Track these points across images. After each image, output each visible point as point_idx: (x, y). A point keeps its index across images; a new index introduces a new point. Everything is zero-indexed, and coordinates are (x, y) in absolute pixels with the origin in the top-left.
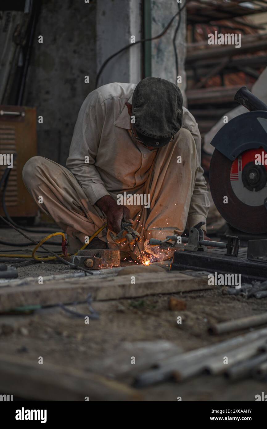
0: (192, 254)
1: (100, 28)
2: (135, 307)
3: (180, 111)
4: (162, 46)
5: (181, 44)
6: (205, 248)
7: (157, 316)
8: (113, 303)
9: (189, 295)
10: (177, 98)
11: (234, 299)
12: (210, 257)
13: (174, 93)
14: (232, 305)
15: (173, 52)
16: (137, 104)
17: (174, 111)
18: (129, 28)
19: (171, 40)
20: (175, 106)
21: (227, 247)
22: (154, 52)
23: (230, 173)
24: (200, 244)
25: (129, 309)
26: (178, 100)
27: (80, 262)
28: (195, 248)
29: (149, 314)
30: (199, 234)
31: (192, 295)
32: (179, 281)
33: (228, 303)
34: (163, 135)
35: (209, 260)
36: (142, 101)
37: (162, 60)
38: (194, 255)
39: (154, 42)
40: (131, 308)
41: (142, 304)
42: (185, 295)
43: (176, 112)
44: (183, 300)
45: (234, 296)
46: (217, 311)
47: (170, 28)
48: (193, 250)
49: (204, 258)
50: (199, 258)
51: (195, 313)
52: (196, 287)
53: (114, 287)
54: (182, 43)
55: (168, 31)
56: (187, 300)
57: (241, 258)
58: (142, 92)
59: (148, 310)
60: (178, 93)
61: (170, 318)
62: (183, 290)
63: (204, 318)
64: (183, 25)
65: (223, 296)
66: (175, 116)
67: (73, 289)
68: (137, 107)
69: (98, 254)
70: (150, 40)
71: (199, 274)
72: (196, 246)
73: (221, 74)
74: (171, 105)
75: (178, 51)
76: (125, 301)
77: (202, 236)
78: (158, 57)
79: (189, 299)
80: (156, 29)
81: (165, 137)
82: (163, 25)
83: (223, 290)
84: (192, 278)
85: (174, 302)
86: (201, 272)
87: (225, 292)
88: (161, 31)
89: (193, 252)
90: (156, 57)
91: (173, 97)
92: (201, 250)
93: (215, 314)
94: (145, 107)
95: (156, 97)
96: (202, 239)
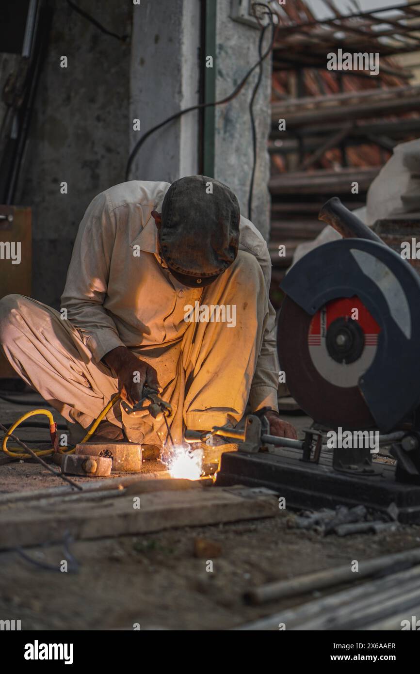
0: (248, 458)
1: (136, 85)
2: (141, 551)
3: (234, 234)
4: (233, 115)
5: (262, 110)
6: (271, 448)
7: (172, 568)
8: (108, 543)
9: (233, 528)
10: (230, 214)
11: (302, 536)
12: (275, 464)
13: (226, 206)
14: (295, 547)
15: (249, 125)
16: (168, 223)
17: (225, 235)
18: (181, 86)
19: (247, 105)
20: (226, 227)
21: (302, 448)
22: (219, 123)
23: (307, 333)
24: (263, 441)
25: (130, 555)
26: (232, 216)
27: (75, 465)
28: (254, 448)
29: (161, 563)
30: (261, 425)
31: (240, 527)
32: (218, 506)
33: (291, 543)
34: (208, 272)
35: (273, 469)
36: (176, 219)
37: (232, 136)
38: (251, 459)
39: (219, 109)
40: (134, 553)
41: (152, 547)
42: (227, 527)
43: (229, 237)
44: (222, 537)
45: (304, 531)
46: (270, 560)
47: (245, 86)
48: (251, 450)
49: (266, 465)
50: (259, 465)
51: (233, 563)
52: (247, 514)
53: (111, 517)
54: (265, 109)
55: (243, 91)
56: (227, 538)
57: (324, 467)
58: (177, 205)
59: (160, 557)
60: (233, 206)
61: (190, 573)
62: (225, 519)
63: (247, 572)
64: (268, 82)
65: (288, 531)
66: (226, 243)
67: (43, 523)
68: (168, 227)
69: (107, 451)
70: (213, 105)
71: (254, 493)
72: (256, 445)
73: (342, 146)
74: (220, 227)
75: (257, 123)
76: (126, 540)
77: (265, 429)
78: (225, 132)
79: (231, 536)
80: (222, 88)
81: (210, 274)
82: (235, 82)
83: (288, 521)
84: (240, 499)
85: (201, 545)
86: (257, 490)
87: (290, 524)
88: (231, 90)
89: (251, 454)
90: (222, 132)
91: (224, 213)
92: (264, 451)
93: (264, 565)
94: (180, 230)
95: (198, 214)
96: (266, 434)
